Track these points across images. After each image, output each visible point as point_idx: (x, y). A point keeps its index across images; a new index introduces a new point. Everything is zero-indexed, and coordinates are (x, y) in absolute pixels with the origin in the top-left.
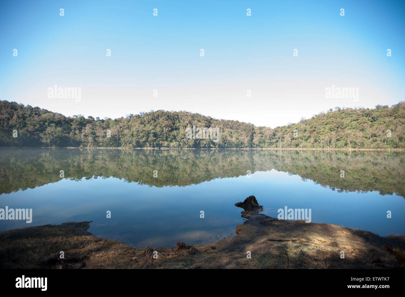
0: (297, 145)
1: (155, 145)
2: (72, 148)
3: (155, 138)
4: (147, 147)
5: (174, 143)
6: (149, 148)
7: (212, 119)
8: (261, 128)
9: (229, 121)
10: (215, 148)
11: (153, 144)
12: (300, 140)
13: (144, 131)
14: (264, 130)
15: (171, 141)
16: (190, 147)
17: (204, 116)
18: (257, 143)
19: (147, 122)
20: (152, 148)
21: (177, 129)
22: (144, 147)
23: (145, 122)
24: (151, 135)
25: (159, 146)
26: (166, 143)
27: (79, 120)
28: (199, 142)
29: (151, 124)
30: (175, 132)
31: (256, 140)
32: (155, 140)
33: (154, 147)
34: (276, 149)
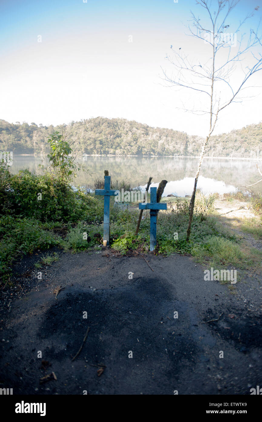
0: (227, 155)
1: (102, 152)
2: (27, 155)
3: (101, 146)
4: (94, 154)
5: (118, 151)
6: (97, 155)
7: (148, 127)
8: (194, 137)
9: (164, 129)
10: (155, 155)
11: (101, 151)
12: (231, 149)
13: (90, 138)
14: (196, 139)
15: (116, 148)
16: (133, 154)
17: (141, 124)
18: (191, 151)
19: (89, 129)
20: (100, 155)
21: (119, 136)
22: (92, 154)
23: (88, 129)
24: (98, 142)
25: (106, 153)
26: (112, 151)
27: (25, 127)
28: (141, 150)
29: (95, 131)
30: (118, 140)
31: (190, 149)
32: (102, 148)
33: (101, 154)
34: (207, 157)
